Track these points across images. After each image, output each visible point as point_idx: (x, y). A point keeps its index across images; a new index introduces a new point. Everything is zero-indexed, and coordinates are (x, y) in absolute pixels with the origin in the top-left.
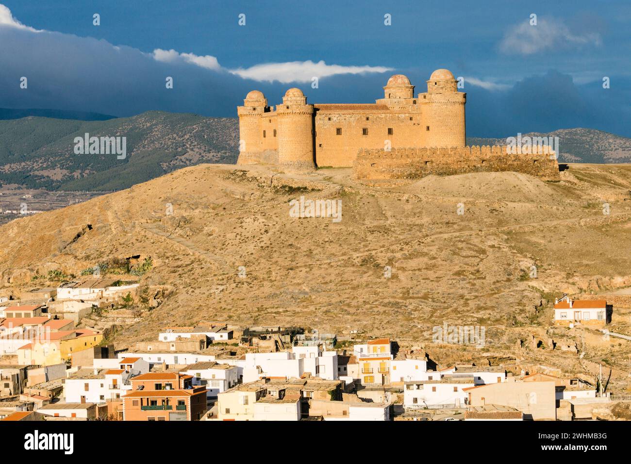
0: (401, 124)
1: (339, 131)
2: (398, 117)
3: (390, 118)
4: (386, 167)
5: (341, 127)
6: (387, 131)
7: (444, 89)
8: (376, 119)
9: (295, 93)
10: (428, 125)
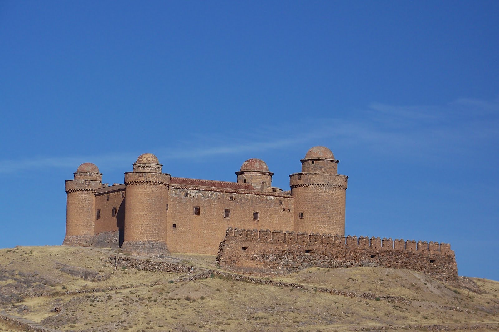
0: (270, 209)
1: (196, 210)
2: (267, 199)
3: (258, 200)
4: (259, 253)
5: (200, 205)
6: (253, 215)
7: (323, 169)
8: (241, 200)
9: (149, 159)
10: (302, 212)
